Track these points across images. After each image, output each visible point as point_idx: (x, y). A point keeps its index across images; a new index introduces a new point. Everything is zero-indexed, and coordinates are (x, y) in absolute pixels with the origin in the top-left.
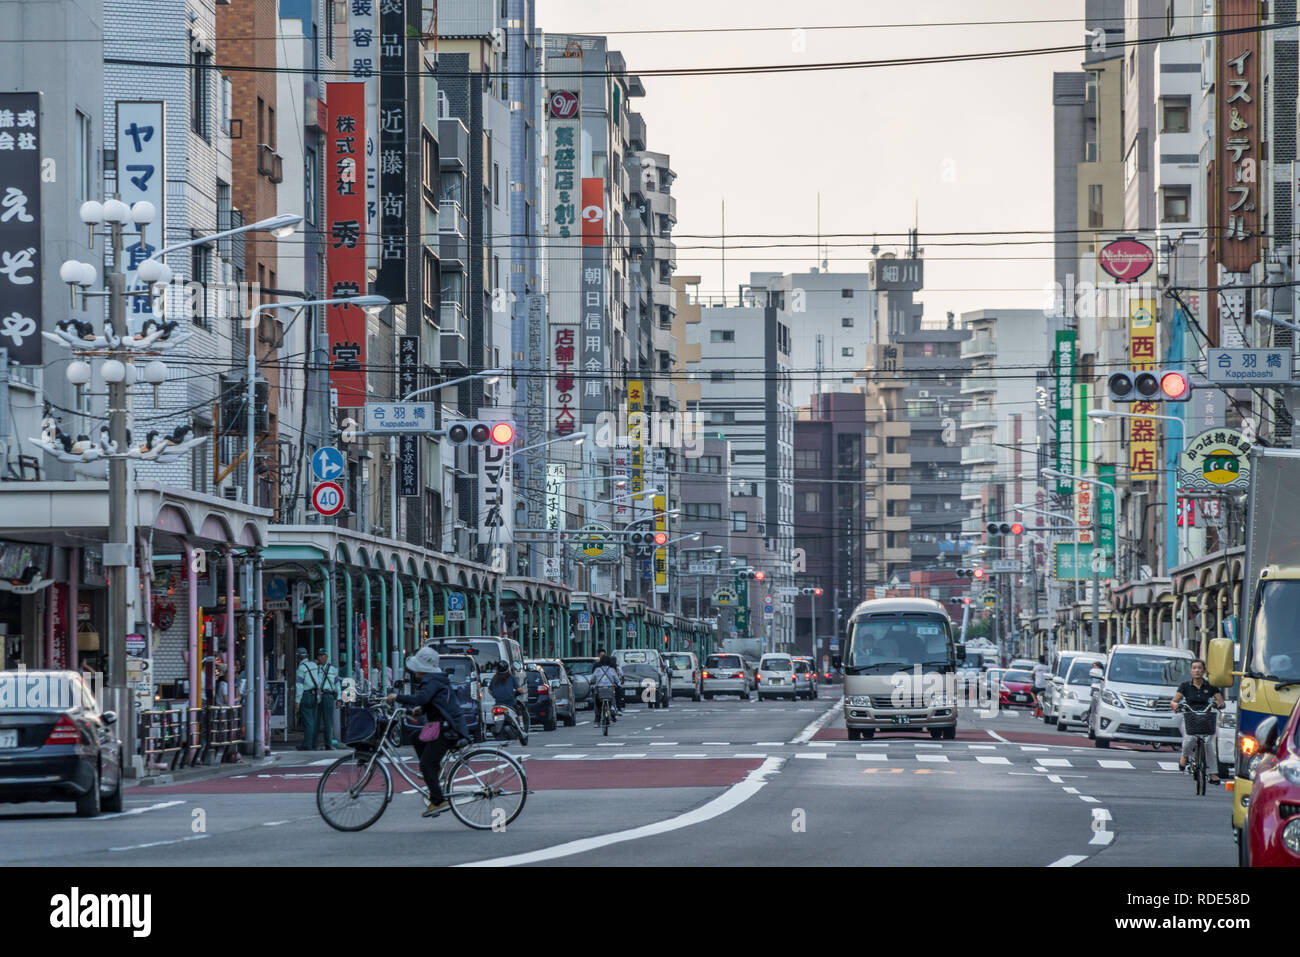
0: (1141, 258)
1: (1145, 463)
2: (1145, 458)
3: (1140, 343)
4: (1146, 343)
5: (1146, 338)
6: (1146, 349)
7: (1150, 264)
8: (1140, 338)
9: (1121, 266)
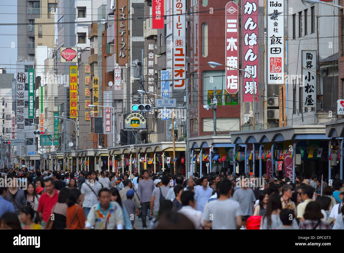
0: (73, 54)
1: (74, 113)
2: (74, 112)
3: (73, 79)
4: (74, 79)
5: (74, 77)
6: (74, 80)
7: (76, 56)
8: (73, 77)
9: (67, 56)
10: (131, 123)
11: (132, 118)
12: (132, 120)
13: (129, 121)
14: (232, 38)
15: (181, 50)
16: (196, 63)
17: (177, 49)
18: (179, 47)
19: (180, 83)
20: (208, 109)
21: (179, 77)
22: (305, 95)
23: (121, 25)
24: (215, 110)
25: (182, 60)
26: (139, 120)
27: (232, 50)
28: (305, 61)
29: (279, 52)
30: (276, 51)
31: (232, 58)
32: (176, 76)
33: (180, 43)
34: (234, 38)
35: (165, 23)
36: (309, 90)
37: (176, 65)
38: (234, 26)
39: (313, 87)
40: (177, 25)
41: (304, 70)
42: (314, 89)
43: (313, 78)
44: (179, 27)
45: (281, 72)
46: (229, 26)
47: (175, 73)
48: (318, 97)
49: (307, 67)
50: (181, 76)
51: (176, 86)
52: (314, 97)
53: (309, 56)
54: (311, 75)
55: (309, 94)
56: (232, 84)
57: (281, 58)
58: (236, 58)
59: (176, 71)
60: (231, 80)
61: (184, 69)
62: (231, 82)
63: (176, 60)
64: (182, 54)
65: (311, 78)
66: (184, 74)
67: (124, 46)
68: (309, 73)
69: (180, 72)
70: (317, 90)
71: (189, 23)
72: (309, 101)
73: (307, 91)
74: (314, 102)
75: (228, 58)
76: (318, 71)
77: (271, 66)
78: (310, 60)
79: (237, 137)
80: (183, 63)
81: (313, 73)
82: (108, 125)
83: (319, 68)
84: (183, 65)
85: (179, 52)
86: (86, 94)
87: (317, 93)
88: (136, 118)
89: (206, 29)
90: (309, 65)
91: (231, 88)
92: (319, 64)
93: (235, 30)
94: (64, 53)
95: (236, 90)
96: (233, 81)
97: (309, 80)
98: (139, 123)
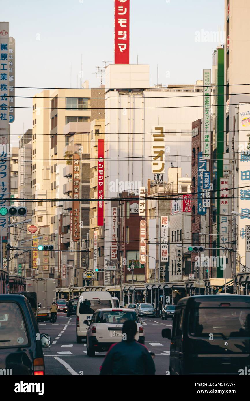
4: (36, 244)
7: (37, 230)
9: (32, 230)
10: (87, 276)
11: (87, 273)
12: (87, 274)
13: (86, 275)
14: (143, 237)
15: (115, 239)
16: (123, 246)
17: (113, 239)
18: (114, 238)
19: (114, 256)
20: (130, 270)
21: (114, 253)
22: (177, 268)
23: (75, 219)
24: (133, 270)
25: (116, 244)
26: (91, 274)
27: (143, 243)
28: (178, 253)
29: (166, 247)
30: (165, 247)
31: (143, 246)
32: (112, 252)
33: (115, 236)
34: (144, 237)
35: (104, 223)
36: (179, 266)
37: (113, 247)
38: (144, 231)
39: (181, 264)
40: (113, 227)
41: (177, 257)
42: (181, 265)
43: (181, 261)
44: (114, 228)
45: (167, 256)
46: (142, 231)
47: (112, 251)
48: (183, 269)
49: (178, 256)
50: (115, 252)
51: (112, 258)
52: (181, 269)
53: (179, 251)
54: (180, 259)
55: (179, 267)
56: (143, 259)
57: (167, 250)
58: (145, 247)
59: (112, 250)
60: (142, 257)
61: (116, 249)
62: (142, 258)
63: (113, 244)
64: (115, 242)
65: (180, 260)
66: (116, 251)
67: (77, 231)
68: (179, 259)
69: (115, 251)
70: (182, 266)
71: (119, 226)
72: (179, 270)
73: (178, 266)
74: (181, 271)
75: (141, 247)
76: (183, 258)
77: (162, 254)
78: (179, 253)
79: (147, 285)
80: (116, 246)
81: (181, 259)
82: (64, 274)
83: (183, 256)
84: (116, 247)
85: (114, 241)
86: (44, 254)
87: (182, 267)
88: (90, 273)
89: (128, 230)
90: (179, 255)
91: (142, 261)
92: (183, 254)
93: (145, 234)
94: (29, 228)
95: (145, 262)
96: (143, 258)
97: (179, 262)
98: (91, 276)
